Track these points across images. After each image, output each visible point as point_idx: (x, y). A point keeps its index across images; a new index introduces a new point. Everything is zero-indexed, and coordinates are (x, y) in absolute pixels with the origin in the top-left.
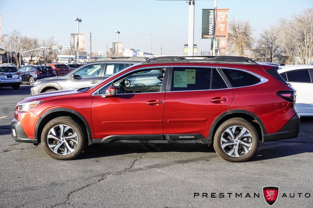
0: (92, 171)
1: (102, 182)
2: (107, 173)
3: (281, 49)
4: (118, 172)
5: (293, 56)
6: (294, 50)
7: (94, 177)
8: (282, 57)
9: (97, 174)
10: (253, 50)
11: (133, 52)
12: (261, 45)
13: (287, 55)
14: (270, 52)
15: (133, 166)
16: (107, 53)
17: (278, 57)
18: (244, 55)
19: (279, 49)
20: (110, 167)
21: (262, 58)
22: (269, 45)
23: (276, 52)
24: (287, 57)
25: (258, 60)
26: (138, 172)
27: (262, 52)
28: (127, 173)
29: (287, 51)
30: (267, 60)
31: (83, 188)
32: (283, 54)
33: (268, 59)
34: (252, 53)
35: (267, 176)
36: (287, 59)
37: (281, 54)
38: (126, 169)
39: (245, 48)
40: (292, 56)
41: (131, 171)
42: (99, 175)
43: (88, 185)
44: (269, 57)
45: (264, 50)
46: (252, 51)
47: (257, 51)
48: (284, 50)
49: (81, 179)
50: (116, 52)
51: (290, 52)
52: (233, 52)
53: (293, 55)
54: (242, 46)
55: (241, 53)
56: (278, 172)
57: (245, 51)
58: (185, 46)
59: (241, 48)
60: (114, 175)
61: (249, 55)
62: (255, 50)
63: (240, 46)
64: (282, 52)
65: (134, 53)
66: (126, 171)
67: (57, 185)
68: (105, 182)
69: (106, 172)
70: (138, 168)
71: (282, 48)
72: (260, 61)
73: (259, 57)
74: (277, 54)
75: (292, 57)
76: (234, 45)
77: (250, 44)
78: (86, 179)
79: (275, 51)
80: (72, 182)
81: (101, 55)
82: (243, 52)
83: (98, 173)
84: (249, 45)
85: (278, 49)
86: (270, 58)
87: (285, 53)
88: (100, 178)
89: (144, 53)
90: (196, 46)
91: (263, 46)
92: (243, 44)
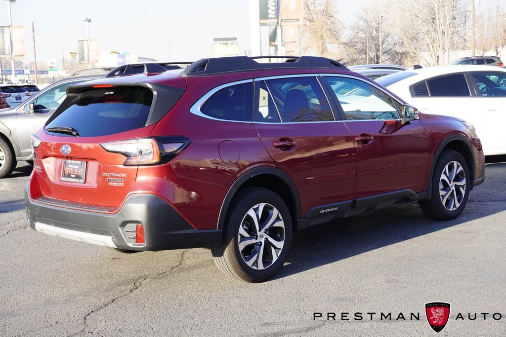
0: (111, 276)
1: (136, 292)
2: (140, 278)
3: (393, 39)
4: (161, 274)
5: (416, 52)
6: (417, 40)
7: (120, 285)
8: (397, 53)
9: (123, 281)
10: (343, 44)
11: (118, 57)
12: (357, 33)
13: (405, 51)
14: (373, 46)
15: (183, 261)
16: (62, 62)
17: (388, 54)
18: (327, 54)
19: (390, 39)
20: (143, 267)
21: (361, 57)
22: (372, 33)
23: (384, 45)
24: (405, 54)
25: (353, 61)
26: (196, 272)
27: (359, 46)
28: (176, 274)
29: (404, 42)
30: (369, 61)
31: (106, 305)
32: (398, 49)
33: (371, 59)
34: (342, 49)
35: (421, 261)
36: (406, 57)
37: (394, 49)
38: (173, 268)
39: (328, 40)
40: (414, 50)
41: (183, 270)
42: (128, 282)
43: (114, 300)
44: (373, 55)
45: (362, 43)
46: (342, 46)
47: (350, 44)
48: (400, 41)
49: (97, 291)
50: (86, 58)
51: (410, 44)
52: (306, 49)
53: (416, 49)
54: (322, 36)
55: (321, 50)
56: (438, 252)
57: (329, 46)
58: (215, 42)
59: (321, 41)
60: (154, 279)
61: (336, 53)
62: (346, 44)
63: (319, 36)
64: (395, 44)
65: (119, 59)
66: (174, 272)
67: (55, 303)
68: (142, 293)
69: (138, 275)
70: (192, 264)
71: (395, 37)
72: (358, 64)
73: (355, 57)
74: (388, 48)
75: (414, 53)
76: (308, 35)
77: (337, 33)
78: (106, 290)
79: (383, 43)
80: (82, 297)
81: (52, 65)
82: (326, 47)
83: (123, 278)
84: (334, 35)
85: (388, 39)
86: (374, 57)
87: (402, 46)
88: (132, 286)
89: (139, 58)
90: (235, 41)
91: (361, 35)
92: (325, 34)
